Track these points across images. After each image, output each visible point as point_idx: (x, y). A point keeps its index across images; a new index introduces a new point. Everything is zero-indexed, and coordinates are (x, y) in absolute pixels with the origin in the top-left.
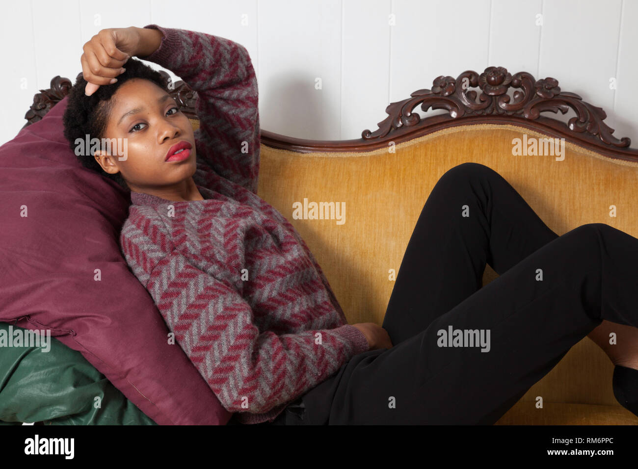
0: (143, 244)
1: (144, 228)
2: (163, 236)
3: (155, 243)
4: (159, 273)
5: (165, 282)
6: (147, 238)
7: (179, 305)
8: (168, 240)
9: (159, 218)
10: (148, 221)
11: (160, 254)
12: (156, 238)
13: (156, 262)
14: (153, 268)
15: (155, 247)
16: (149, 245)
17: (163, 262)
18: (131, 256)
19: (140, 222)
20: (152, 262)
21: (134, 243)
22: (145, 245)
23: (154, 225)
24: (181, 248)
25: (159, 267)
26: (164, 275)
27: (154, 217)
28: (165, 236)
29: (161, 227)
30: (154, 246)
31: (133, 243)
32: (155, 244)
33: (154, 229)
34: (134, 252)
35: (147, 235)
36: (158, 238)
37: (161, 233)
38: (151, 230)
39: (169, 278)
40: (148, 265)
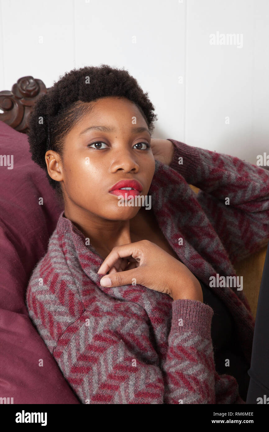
0: (49, 303)
1: (51, 283)
2: (72, 295)
3: (62, 303)
4: (66, 342)
5: (74, 353)
6: (53, 296)
7: (90, 383)
8: (77, 301)
9: (69, 272)
10: (57, 275)
11: (68, 319)
12: (63, 297)
13: (64, 328)
14: (60, 335)
15: (63, 309)
16: (56, 306)
17: (72, 329)
18: (36, 313)
19: (48, 276)
20: (59, 328)
21: (39, 299)
22: (52, 306)
23: (62, 281)
24: (92, 308)
25: (66, 334)
26: (73, 344)
27: (64, 271)
28: (73, 295)
29: (70, 283)
30: (61, 307)
31: (37, 299)
32: (63, 305)
33: (62, 285)
34: (39, 310)
35: (54, 293)
36: (67, 297)
37: (70, 291)
38: (58, 287)
39: (78, 350)
40: (55, 331)
